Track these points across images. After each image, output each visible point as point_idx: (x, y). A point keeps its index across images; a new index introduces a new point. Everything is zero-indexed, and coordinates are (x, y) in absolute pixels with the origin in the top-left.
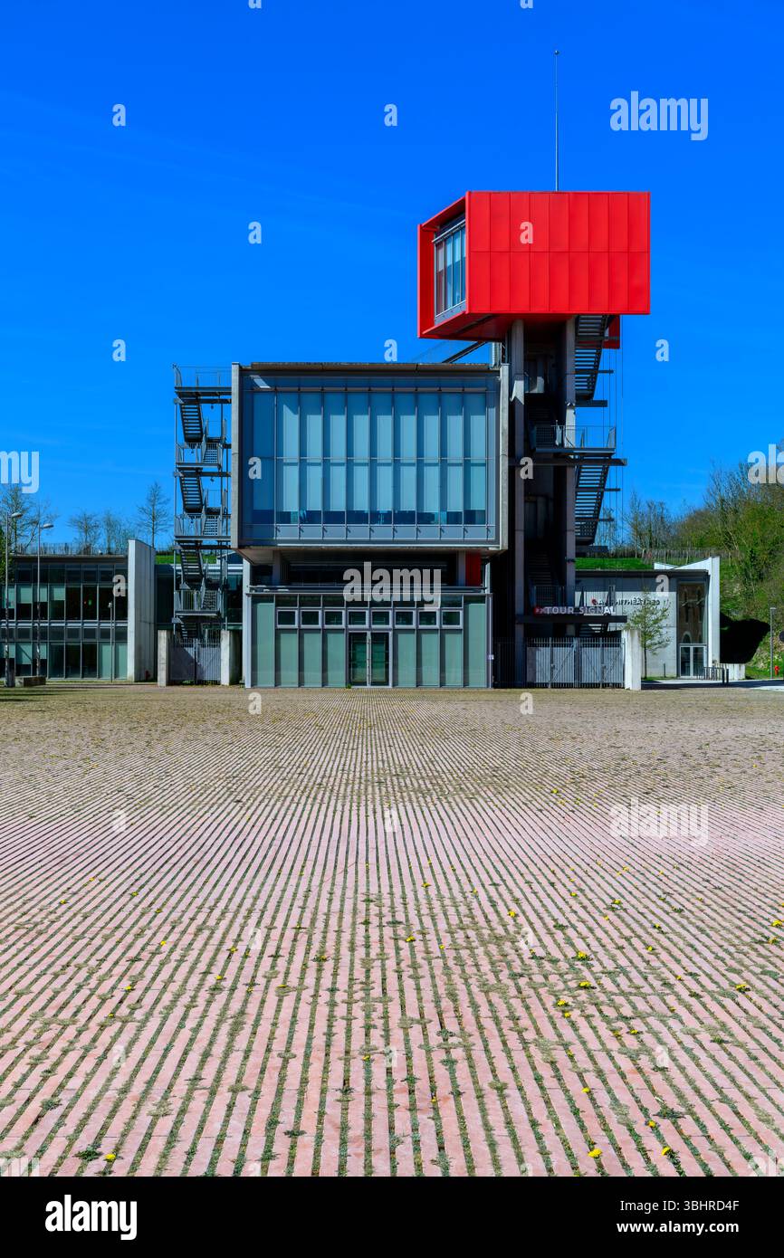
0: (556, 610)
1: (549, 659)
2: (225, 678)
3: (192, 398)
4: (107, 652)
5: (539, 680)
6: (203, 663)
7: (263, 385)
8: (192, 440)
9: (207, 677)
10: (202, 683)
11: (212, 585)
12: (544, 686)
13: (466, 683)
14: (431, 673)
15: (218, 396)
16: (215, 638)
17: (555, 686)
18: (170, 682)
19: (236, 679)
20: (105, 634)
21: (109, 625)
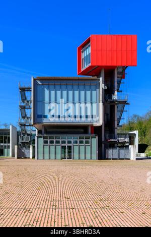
0: (113, 140)
1: (111, 153)
2: (31, 157)
3: (23, 90)
4: (6, 151)
5: (109, 158)
6: (26, 153)
7: (40, 83)
8: (23, 101)
9: (27, 157)
10: (25, 158)
11: (28, 135)
12: (110, 159)
13: (91, 159)
14: (82, 156)
15: (29, 89)
16: (29, 147)
17: (113, 159)
18: (18, 158)
19: (34, 157)
20: (5, 147)
21: (6, 145)
